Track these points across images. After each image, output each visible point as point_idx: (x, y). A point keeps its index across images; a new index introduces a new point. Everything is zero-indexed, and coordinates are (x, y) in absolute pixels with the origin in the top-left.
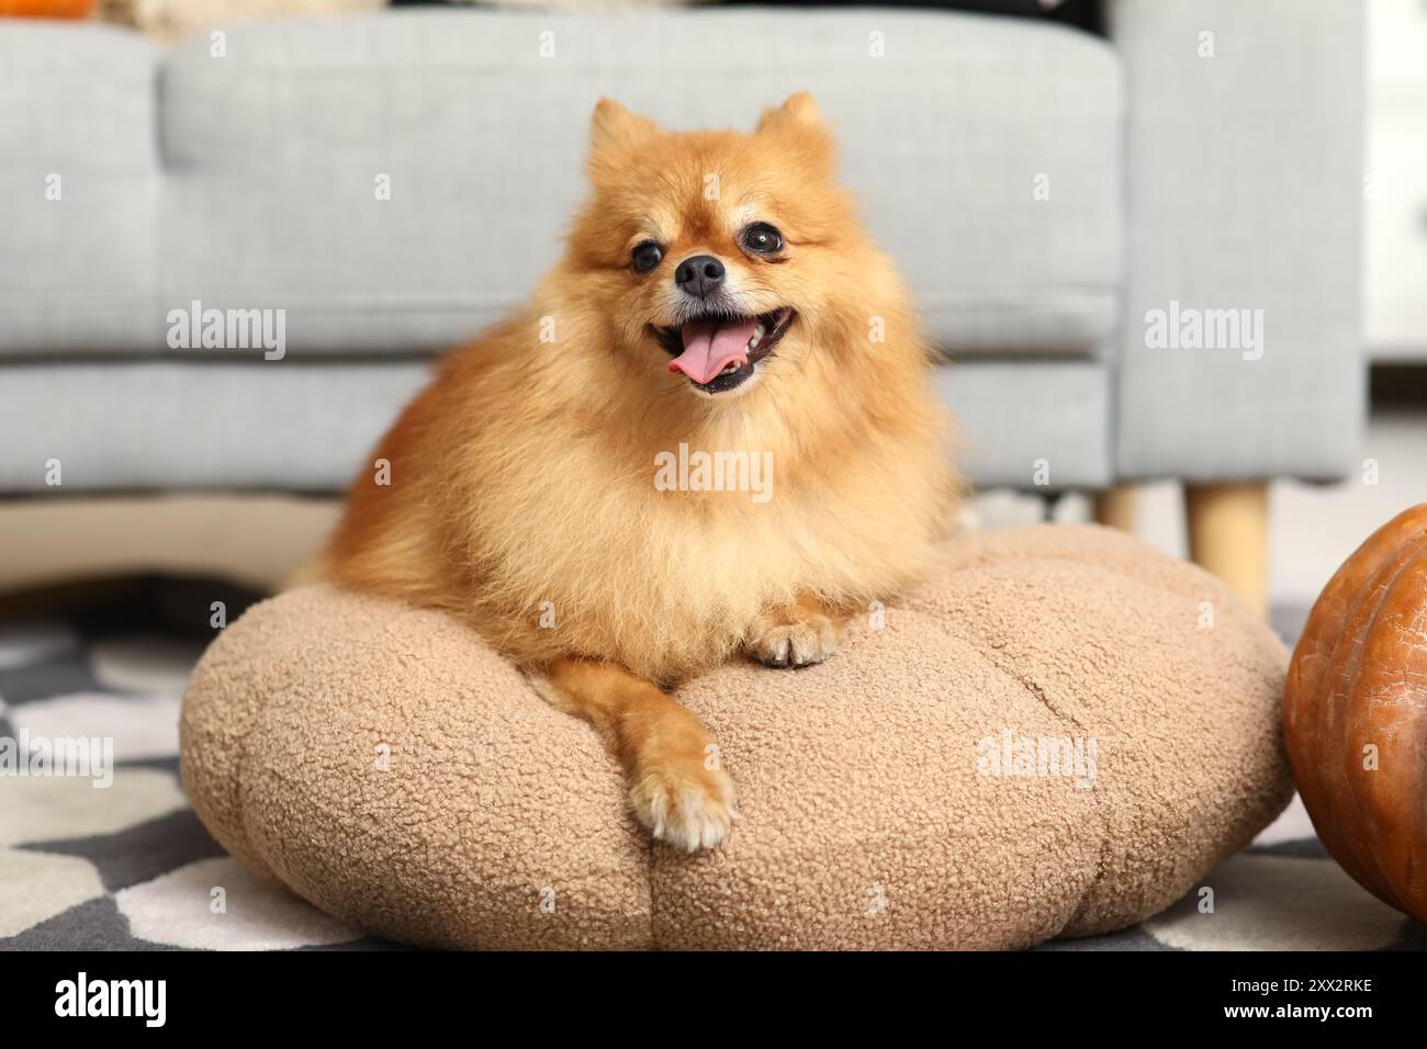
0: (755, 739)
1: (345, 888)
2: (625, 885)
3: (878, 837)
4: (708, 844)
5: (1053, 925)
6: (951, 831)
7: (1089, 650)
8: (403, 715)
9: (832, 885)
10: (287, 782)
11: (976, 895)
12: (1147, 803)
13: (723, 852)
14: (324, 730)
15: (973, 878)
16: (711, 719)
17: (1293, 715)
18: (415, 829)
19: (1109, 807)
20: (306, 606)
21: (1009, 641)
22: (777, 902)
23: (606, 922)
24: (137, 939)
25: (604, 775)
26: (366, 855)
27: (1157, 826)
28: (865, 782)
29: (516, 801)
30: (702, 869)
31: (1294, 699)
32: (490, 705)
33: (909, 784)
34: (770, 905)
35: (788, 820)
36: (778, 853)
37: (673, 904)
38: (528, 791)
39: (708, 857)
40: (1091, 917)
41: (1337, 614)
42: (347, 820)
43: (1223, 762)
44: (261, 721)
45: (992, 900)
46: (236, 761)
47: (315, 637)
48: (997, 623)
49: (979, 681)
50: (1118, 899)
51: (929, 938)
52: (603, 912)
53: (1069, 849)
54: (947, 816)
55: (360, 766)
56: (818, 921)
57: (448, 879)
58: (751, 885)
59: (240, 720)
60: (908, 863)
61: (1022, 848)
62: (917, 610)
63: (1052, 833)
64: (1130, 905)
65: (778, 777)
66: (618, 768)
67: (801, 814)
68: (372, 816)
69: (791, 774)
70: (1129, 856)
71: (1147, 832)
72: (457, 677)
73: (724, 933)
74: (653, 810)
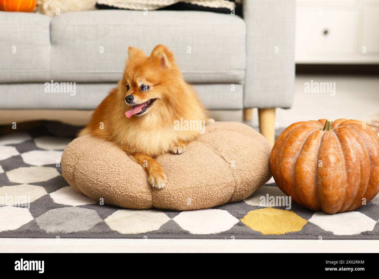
0: (171, 168)
1: (95, 194)
2: (147, 195)
3: (193, 186)
4: (163, 187)
5: (226, 201)
6: (207, 184)
7: (233, 150)
8: (106, 162)
9: (185, 194)
10: (84, 174)
11: (212, 196)
12: (243, 178)
13: (165, 189)
14: (91, 165)
15: (211, 193)
16: (163, 164)
17: (271, 162)
18: (108, 184)
19: (236, 179)
20: (86, 140)
21: (218, 148)
22: (175, 198)
23: (143, 201)
24: (55, 203)
25: (143, 174)
26: (99, 188)
27: (245, 183)
28: (191, 176)
29: (127, 179)
30: (161, 192)
31: (272, 158)
32: (122, 161)
33: (199, 176)
34: (174, 198)
35: (177, 183)
36: (175, 189)
37: (156, 198)
38: (129, 177)
39: (162, 189)
40: (233, 199)
41: (279, 143)
42: (95, 182)
43: (258, 170)
44: (78, 163)
45: (214, 197)
46: (73, 170)
47: (88, 146)
48: (216, 145)
49: (212, 156)
50: (238, 196)
51: (203, 204)
52: (143, 199)
53: (229, 187)
54: (206, 182)
55: (98, 172)
56: (182, 201)
57: (115, 193)
58: (170, 195)
59: (74, 162)
60: (199, 190)
61: (220, 187)
62: (201, 142)
63: (226, 185)
64: (240, 197)
65: (175, 175)
66: (146, 173)
67: (179, 182)
68: (100, 181)
69: (178, 174)
70: (240, 188)
71: (243, 184)
72: (116, 155)
73: (165, 203)
74: (152, 182)
